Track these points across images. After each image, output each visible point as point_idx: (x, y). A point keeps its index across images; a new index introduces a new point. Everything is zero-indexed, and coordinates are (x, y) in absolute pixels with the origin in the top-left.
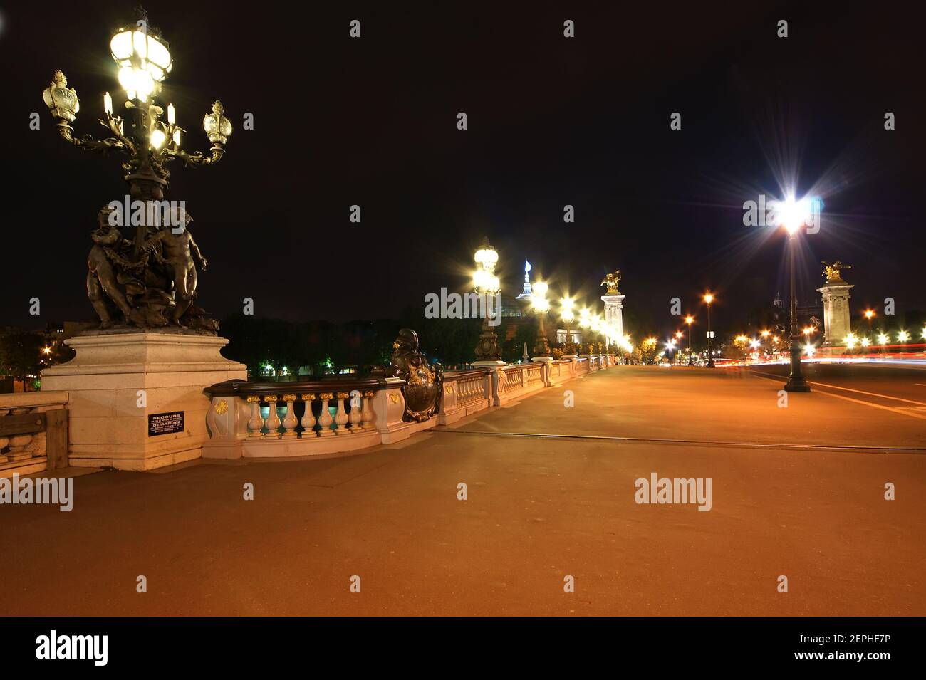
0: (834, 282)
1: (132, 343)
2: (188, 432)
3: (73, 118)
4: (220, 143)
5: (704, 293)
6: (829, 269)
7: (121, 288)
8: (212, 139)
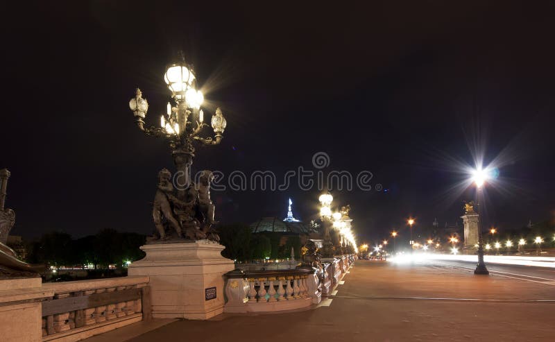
0: (469, 213)
1: (188, 249)
2: (218, 299)
3: (144, 116)
4: (220, 132)
5: (409, 219)
6: (467, 206)
7: (176, 217)
8: (215, 131)
